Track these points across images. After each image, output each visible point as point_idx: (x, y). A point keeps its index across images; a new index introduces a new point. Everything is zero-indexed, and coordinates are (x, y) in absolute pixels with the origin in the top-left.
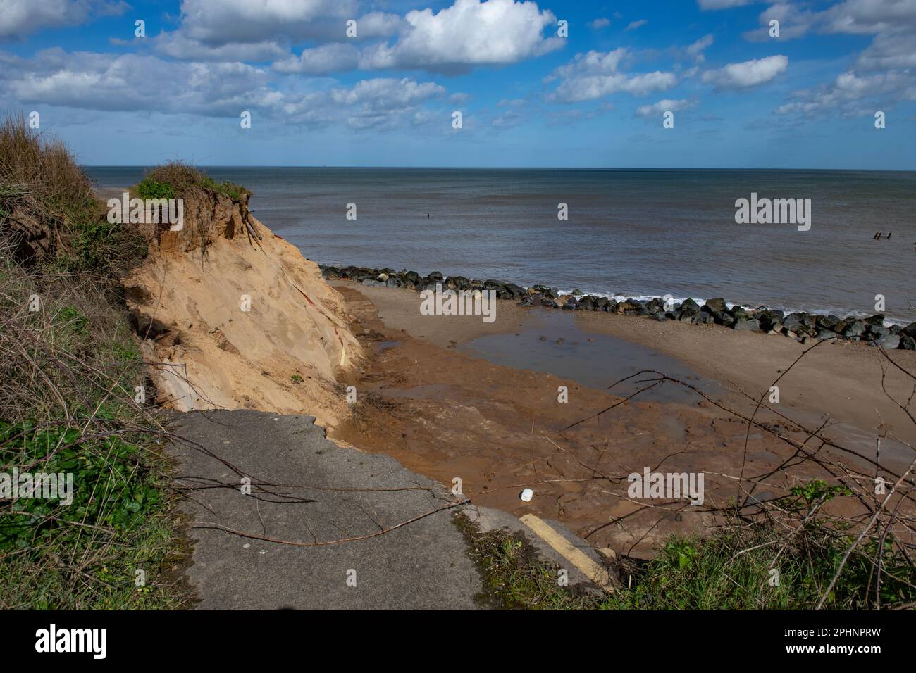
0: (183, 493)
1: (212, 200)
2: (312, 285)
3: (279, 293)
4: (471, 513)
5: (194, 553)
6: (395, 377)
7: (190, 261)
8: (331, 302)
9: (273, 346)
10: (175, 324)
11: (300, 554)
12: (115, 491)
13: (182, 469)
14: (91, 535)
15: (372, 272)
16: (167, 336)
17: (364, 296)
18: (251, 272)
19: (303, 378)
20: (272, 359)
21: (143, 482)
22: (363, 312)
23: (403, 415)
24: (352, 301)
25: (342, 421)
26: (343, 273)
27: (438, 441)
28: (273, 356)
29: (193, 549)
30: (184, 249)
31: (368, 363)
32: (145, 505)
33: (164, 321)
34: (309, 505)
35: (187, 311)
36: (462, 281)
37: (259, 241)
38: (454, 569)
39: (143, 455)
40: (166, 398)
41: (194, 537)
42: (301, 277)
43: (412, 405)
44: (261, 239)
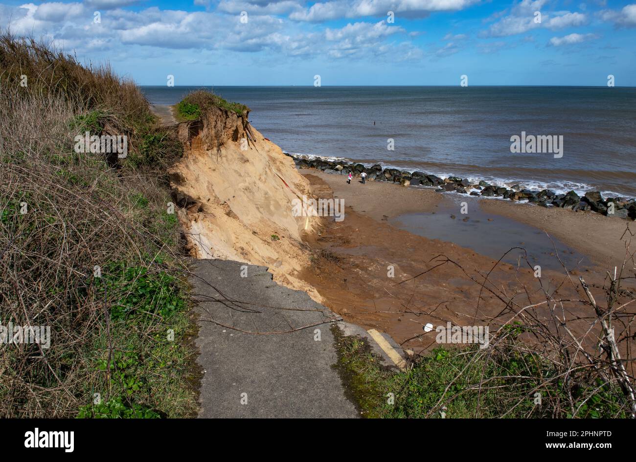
0: (196, 303)
1: (224, 115)
2: (288, 173)
3: (266, 179)
4: (341, 326)
5: (199, 332)
6: (342, 240)
7: (209, 157)
8: (301, 185)
9: (261, 214)
10: (199, 198)
11: (249, 337)
12: (163, 299)
13: (195, 290)
14: (152, 319)
15: (331, 164)
16: (194, 206)
17: (324, 181)
18: (248, 164)
19: (279, 237)
20: (259, 223)
21: (176, 295)
22: (323, 192)
23: (345, 266)
24: (316, 184)
25: (304, 268)
26: (311, 164)
27: (369, 286)
28: (260, 221)
29: (199, 330)
30: (206, 148)
31: (324, 229)
32: (177, 307)
33: (193, 197)
34: (258, 314)
35: (206, 190)
36: (395, 172)
37: (254, 142)
38: (325, 352)
39: (177, 282)
40: (192, 246)
41: (200, 325)
42: (281, 168)
43: (352, 260)
44: (255, 141)
